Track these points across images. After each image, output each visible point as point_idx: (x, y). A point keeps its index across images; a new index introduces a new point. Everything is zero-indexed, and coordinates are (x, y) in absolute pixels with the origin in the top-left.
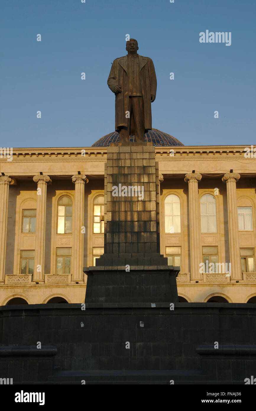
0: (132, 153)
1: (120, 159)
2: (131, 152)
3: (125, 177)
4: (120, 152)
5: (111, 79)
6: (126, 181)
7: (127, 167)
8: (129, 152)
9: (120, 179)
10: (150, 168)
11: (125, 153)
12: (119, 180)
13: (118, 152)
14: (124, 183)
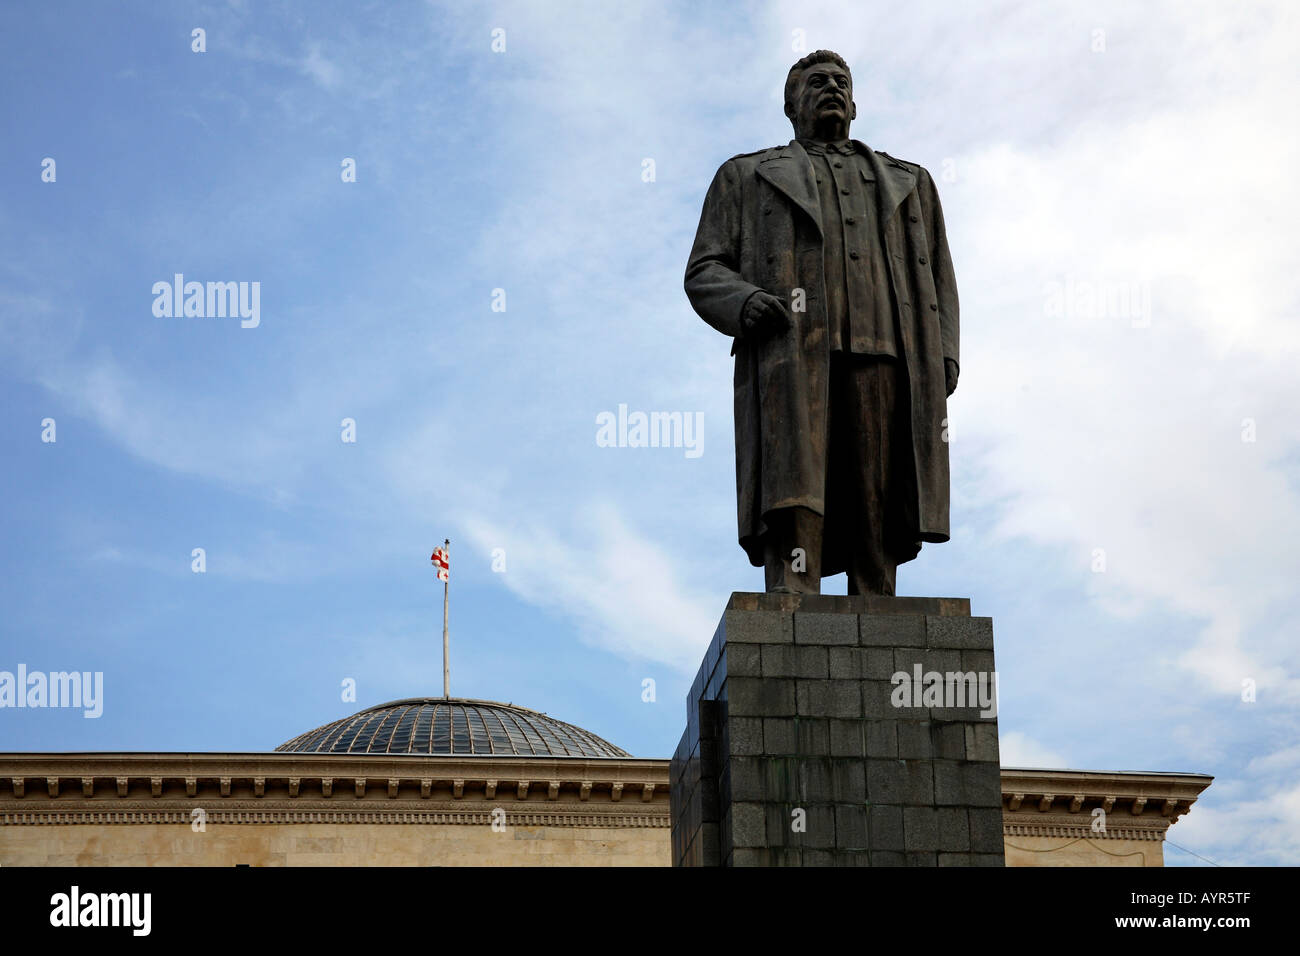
0: (865, 647)
1: (801, 679)
2: (861, 645)
3: (829, 770)
4: (799, 640)
5: (713, 262)
6: (837, 796)
7: (843, 720)
8: (850, 646)
9: (804, 786)
10: (969, 729)
11: (827, 647)
12: (799, 791)
13: (789, 639)
14: (828, 808)
